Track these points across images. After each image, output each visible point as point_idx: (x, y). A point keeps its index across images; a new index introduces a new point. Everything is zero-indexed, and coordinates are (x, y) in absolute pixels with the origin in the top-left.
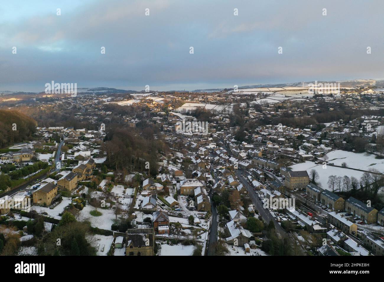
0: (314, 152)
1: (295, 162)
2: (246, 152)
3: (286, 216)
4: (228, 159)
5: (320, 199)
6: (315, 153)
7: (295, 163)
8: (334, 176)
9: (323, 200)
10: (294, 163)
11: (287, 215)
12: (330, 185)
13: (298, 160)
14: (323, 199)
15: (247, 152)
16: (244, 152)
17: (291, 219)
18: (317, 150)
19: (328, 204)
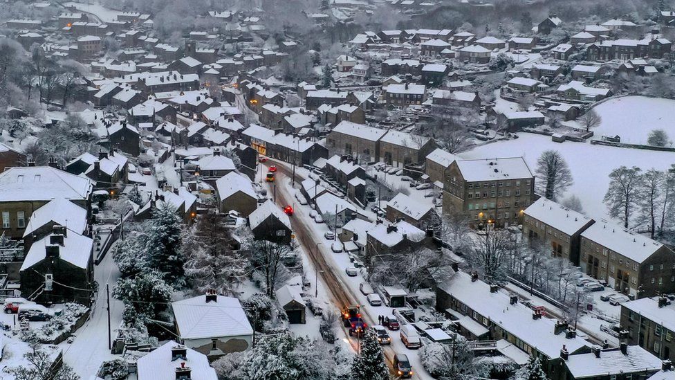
0: (548, 105)
1: (479, 138)
2: (309, 114)
3: (448, 323)
4: (240, 131)
5: (578, 257)
6: (553, 108)
7: (480, 142)
8: (629, 167)
9: (590, 261)
10: (477, 141)
11: (449, 316)
12: (612, 206)
13: (492, 133)
14: (591, 257)
15: (315, 113)
16: (302, 112)
17: (468, 334)
18: (559, 98)
19: (612, 276)
